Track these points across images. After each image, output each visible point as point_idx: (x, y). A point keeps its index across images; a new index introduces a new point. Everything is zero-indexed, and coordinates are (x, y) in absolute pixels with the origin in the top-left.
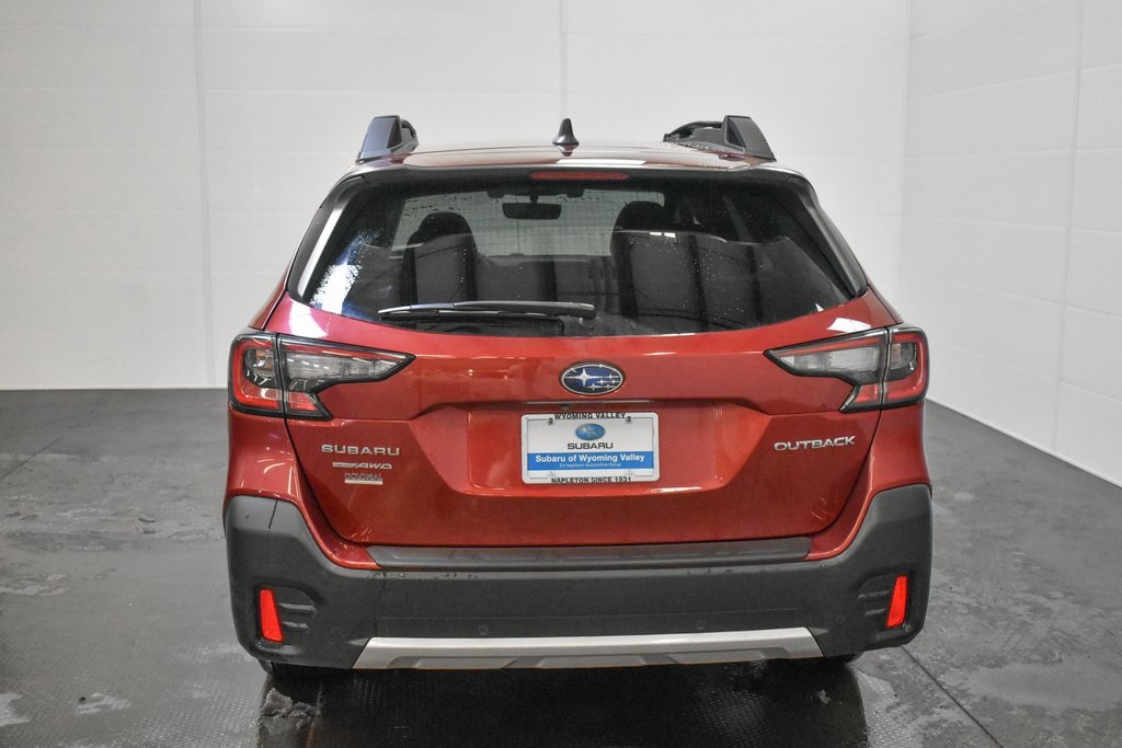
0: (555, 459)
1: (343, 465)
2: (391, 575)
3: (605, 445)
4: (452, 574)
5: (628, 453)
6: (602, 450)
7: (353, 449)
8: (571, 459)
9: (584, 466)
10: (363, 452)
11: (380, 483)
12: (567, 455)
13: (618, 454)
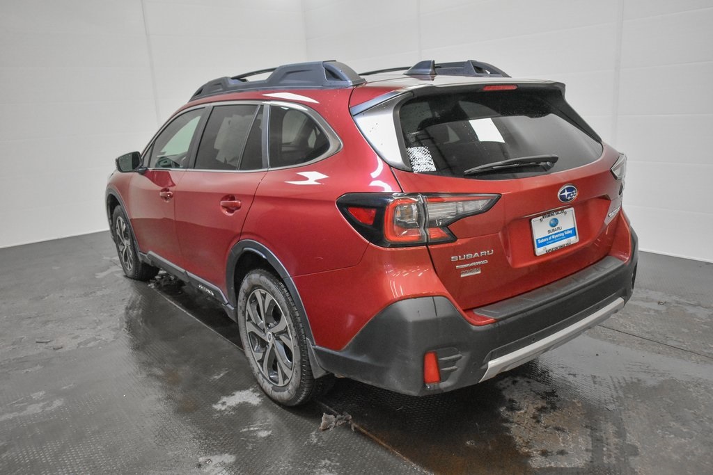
0: (545, 240)
1: (462, 266)
2: (501, 323)
3: (559, 228)
4: (525, 314)
5: (567, 230)
6: (559, 231)
7: (469, 256)
8: (550, 238)
9: (554, 241)
10: (474, 256)
11: (479, 272)
12: (548, 237)
13: (563, 232)
